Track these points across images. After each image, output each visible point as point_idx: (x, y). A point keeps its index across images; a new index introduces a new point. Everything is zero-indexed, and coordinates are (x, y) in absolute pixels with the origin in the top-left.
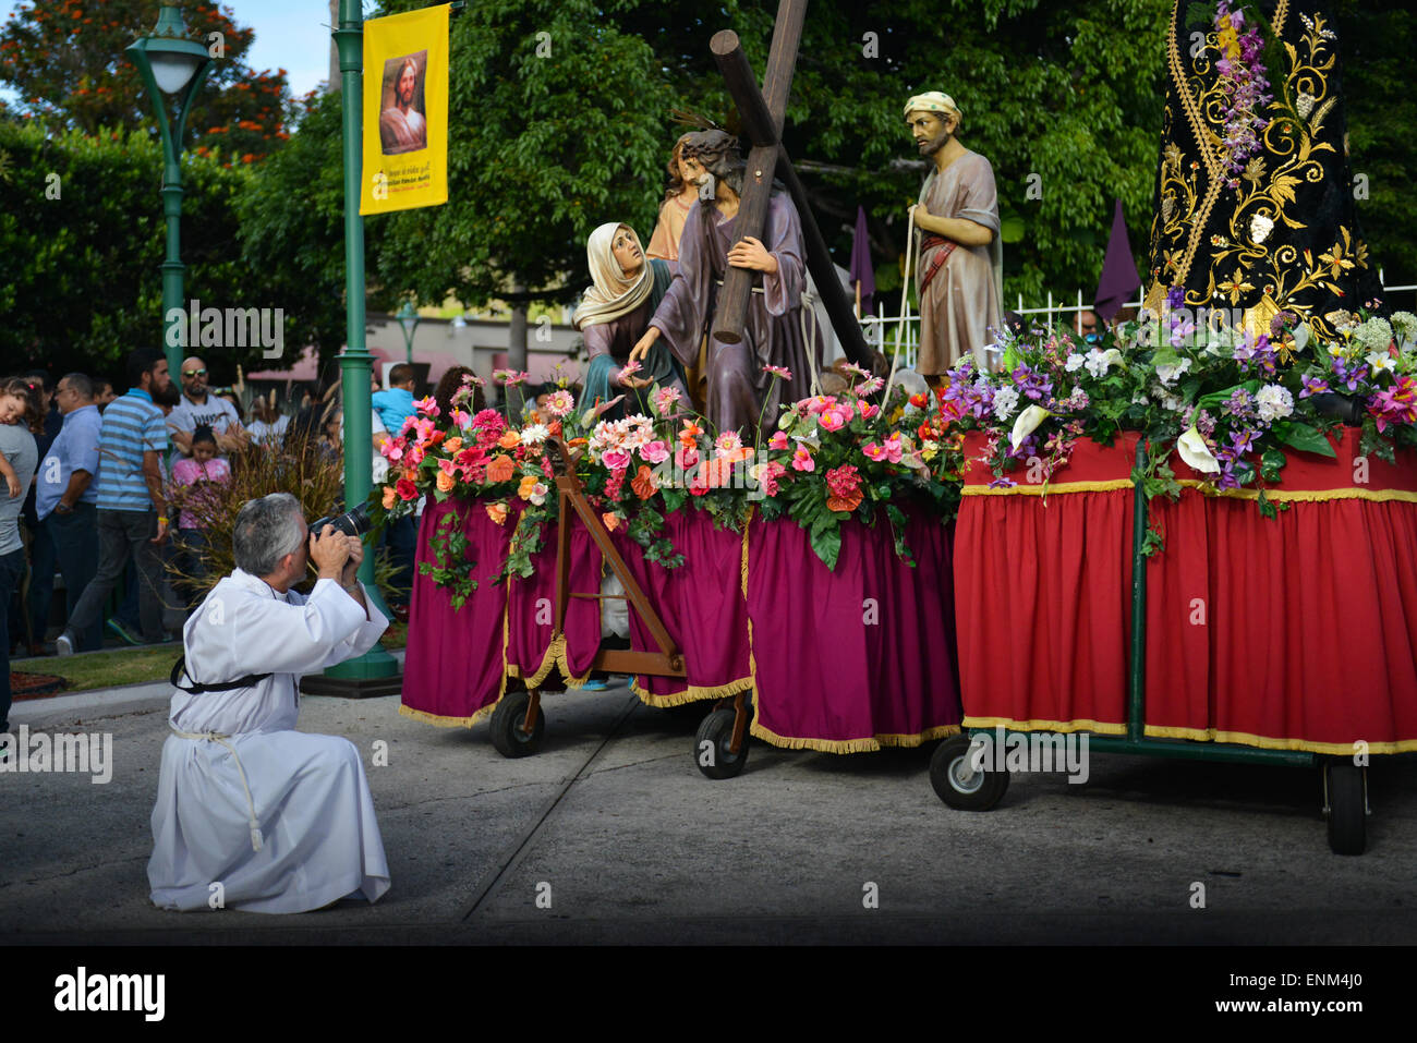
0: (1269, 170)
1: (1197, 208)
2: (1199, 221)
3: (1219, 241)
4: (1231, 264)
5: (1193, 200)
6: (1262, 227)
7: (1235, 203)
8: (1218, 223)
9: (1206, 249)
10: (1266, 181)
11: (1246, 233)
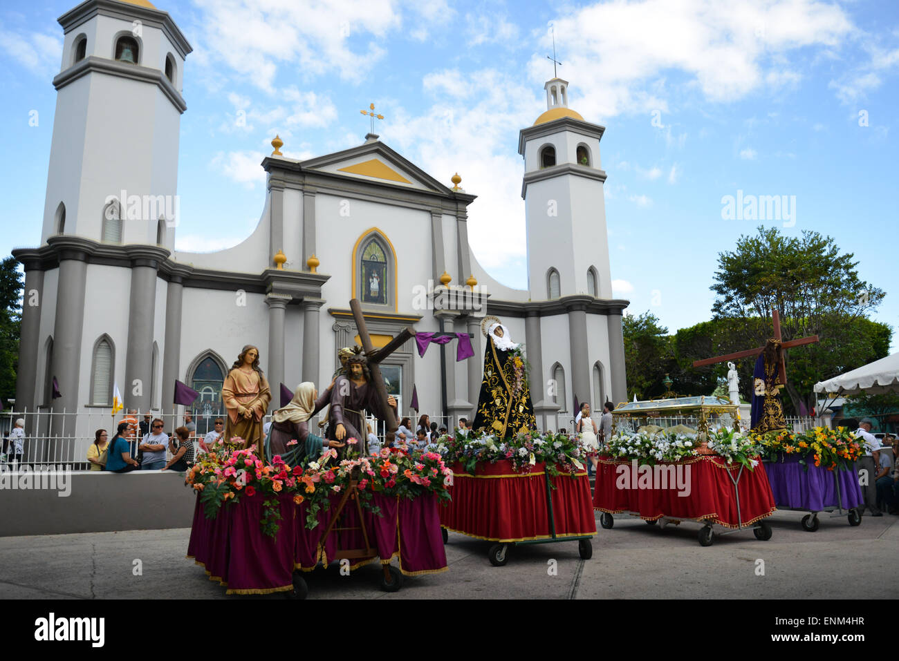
0: (522, 395)
1: (508, 403)
2: (509, 406)
3: (513, 411)
4: (516, 417)
5: (506, 401)
6: (521, 409)
7: (515, 402)
8: (512, 408)
9: (511, 413)
10: (521, 397)
11: (518, 409)
